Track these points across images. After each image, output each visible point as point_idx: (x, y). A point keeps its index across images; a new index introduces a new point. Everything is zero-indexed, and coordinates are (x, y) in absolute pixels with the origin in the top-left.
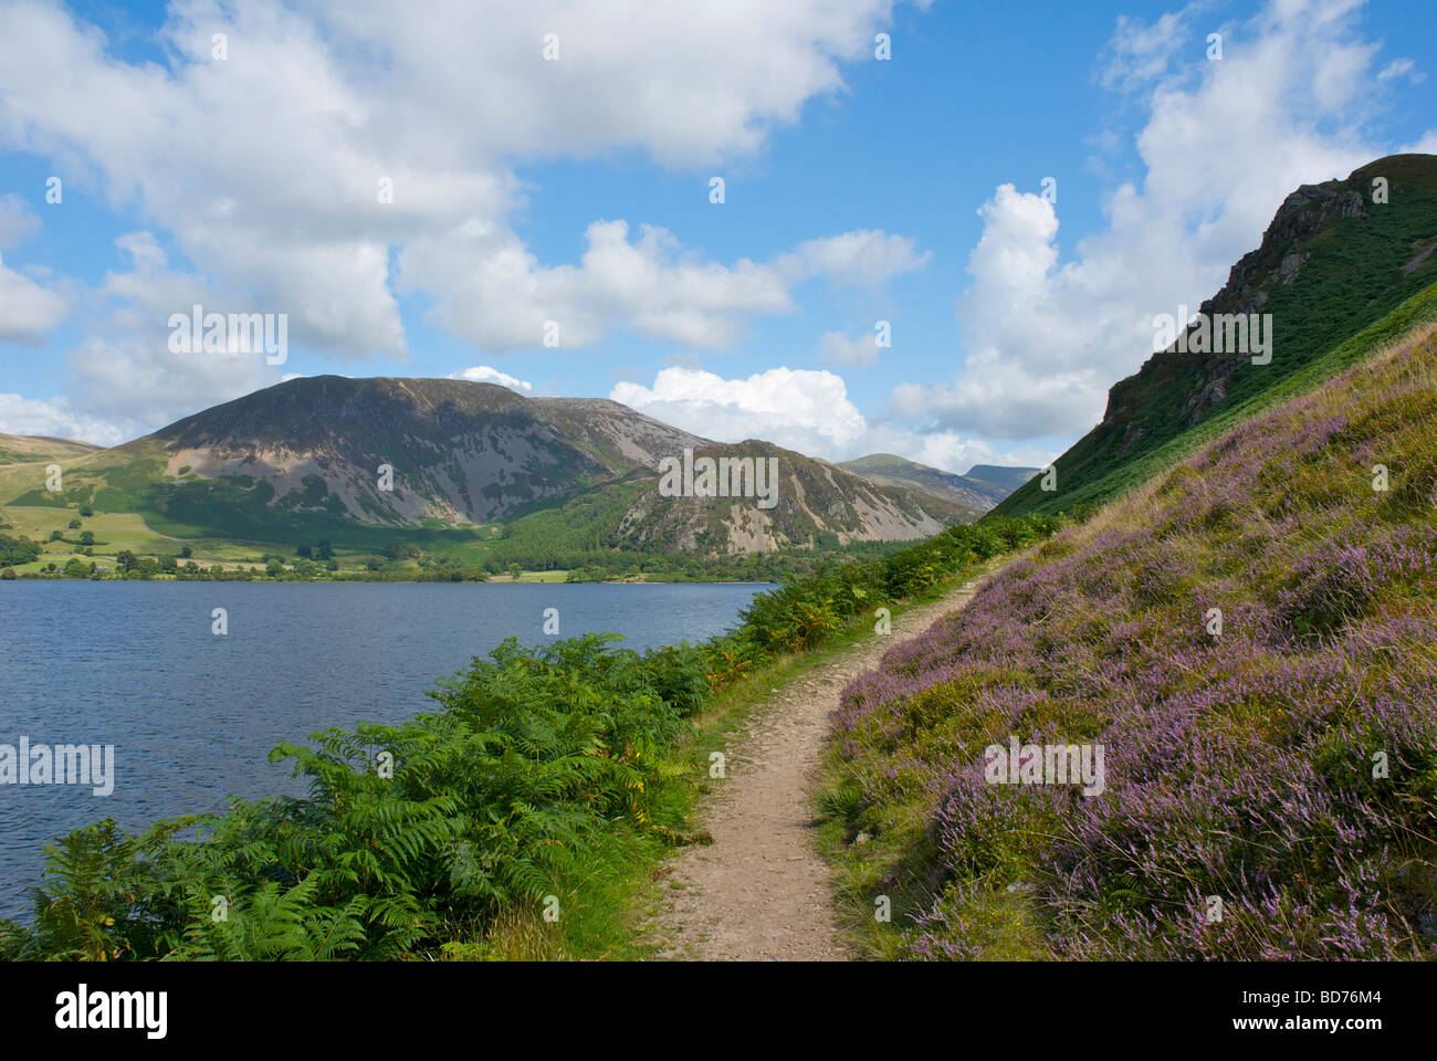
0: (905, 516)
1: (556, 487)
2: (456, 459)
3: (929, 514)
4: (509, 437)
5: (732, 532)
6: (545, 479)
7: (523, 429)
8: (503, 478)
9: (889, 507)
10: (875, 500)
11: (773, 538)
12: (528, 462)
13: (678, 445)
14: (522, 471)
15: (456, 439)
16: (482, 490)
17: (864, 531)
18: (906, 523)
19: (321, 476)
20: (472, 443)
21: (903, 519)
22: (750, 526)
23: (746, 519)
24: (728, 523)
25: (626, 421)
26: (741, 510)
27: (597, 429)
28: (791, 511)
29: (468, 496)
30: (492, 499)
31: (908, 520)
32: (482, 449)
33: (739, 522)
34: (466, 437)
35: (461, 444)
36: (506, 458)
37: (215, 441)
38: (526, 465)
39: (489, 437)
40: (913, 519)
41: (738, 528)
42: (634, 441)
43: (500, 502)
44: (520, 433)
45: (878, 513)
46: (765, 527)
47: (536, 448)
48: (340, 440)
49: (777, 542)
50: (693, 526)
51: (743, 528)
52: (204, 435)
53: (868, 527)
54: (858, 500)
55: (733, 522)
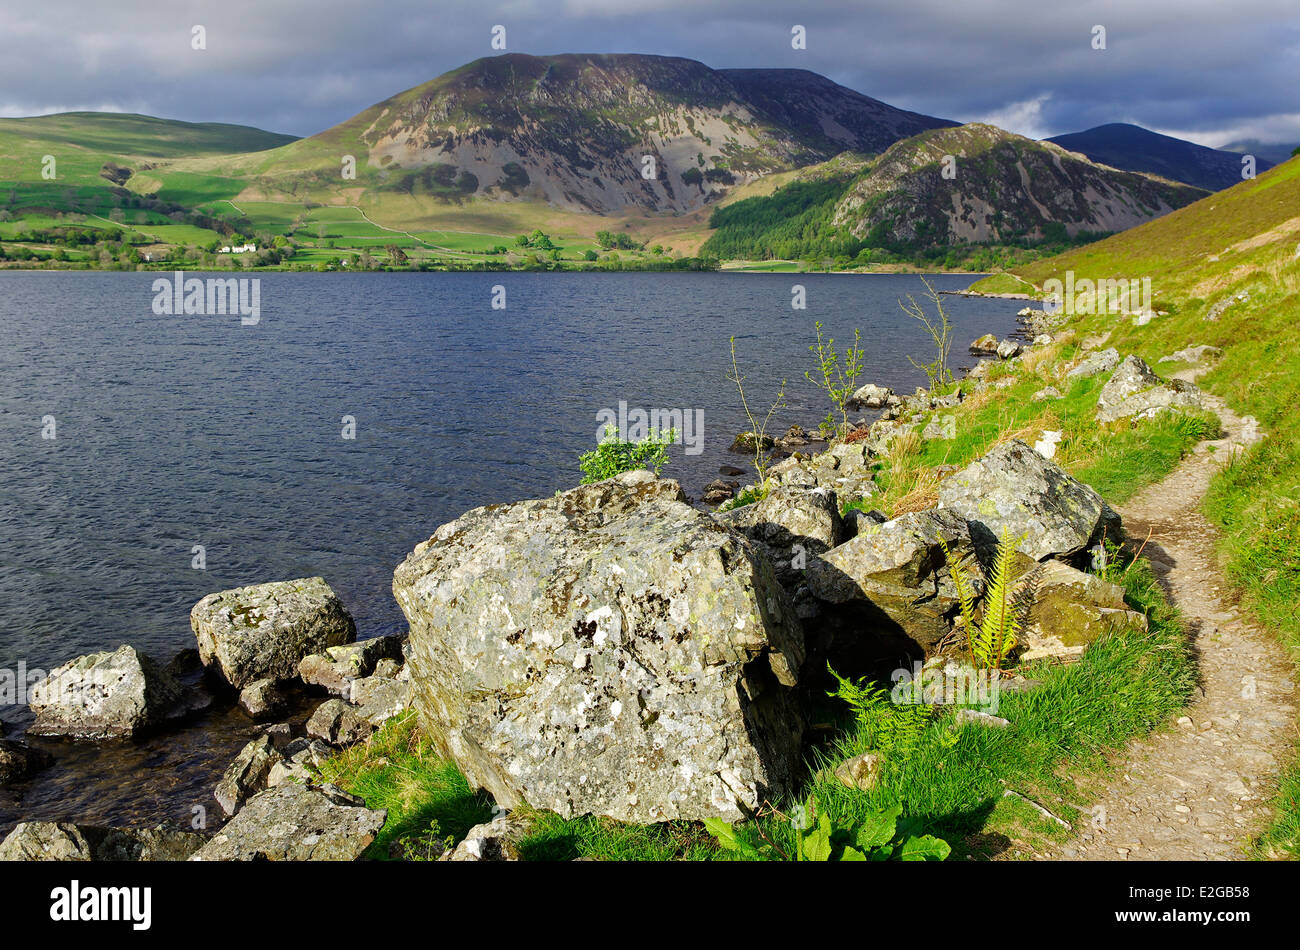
0: (1139, 205)
1: (758, 172)
2: (653, 143)
3: (1168, 203)
4: (706, 118)
5: (952, 222)
6: (746, 164)
7: (720, 109)
8: (702, 163)
9: (1123, 195)
10: (1107, 187)
11: (995, 229)
12: (727, 145)
13: (883, 122)
14: (720, 154)
15: (651, 121)
16: (683, 176)
17: (1093, 221)
18: (1140, 212)
19: (520, 164)
20: (668, 125)
21: (1136, 209)
22: (971, 215)
23: (968, 209)
24: (948, 213)
25: (827, 95)
26: (963, 199)
27: (796, 107)
28: (1014, 201)
29: (668, 183)
30: (692, 186)
31: (1144, 210)
32: (678, 132)
33: (960, 211)
34: (661, 119)
35: (656, 126)
36: (703, 141)
37: (411, 128)
38: (724, 148)
39: (685, 118)
40: (1148, 209)
41: (959, 218)
42: (836, 119)
43: (701, 188)
44: (716, 112)
45: (1111, 203)
46: (988, 217)
47: (734, 129)
48: (535, 125)
49: (1000, 233)
50: (913, 216)
51: (964, 218)
52: (398, 124)
53: (1098, 218)
54: (1089, 188)
55: (954, 212)
